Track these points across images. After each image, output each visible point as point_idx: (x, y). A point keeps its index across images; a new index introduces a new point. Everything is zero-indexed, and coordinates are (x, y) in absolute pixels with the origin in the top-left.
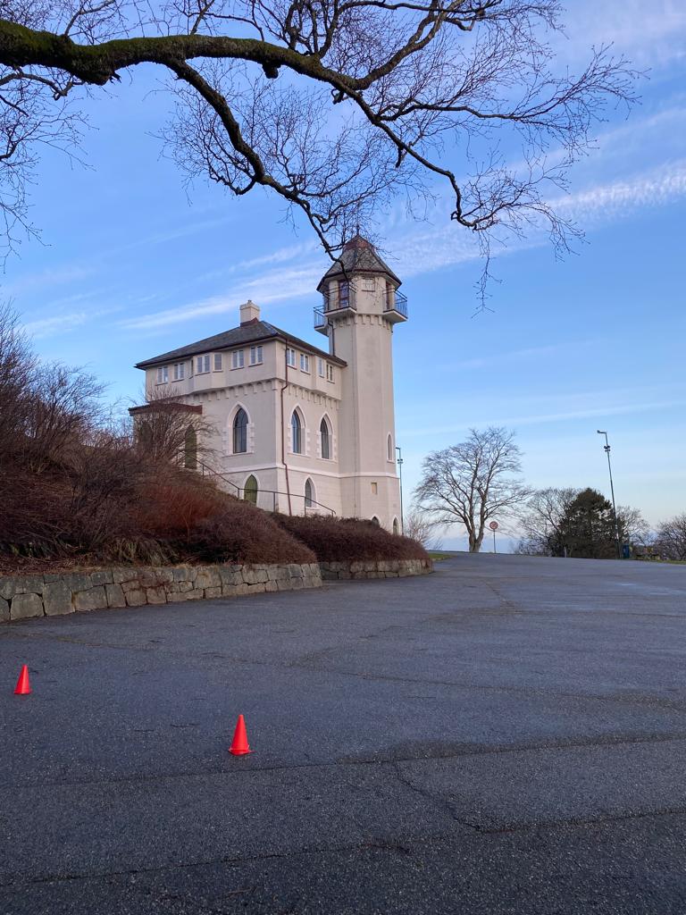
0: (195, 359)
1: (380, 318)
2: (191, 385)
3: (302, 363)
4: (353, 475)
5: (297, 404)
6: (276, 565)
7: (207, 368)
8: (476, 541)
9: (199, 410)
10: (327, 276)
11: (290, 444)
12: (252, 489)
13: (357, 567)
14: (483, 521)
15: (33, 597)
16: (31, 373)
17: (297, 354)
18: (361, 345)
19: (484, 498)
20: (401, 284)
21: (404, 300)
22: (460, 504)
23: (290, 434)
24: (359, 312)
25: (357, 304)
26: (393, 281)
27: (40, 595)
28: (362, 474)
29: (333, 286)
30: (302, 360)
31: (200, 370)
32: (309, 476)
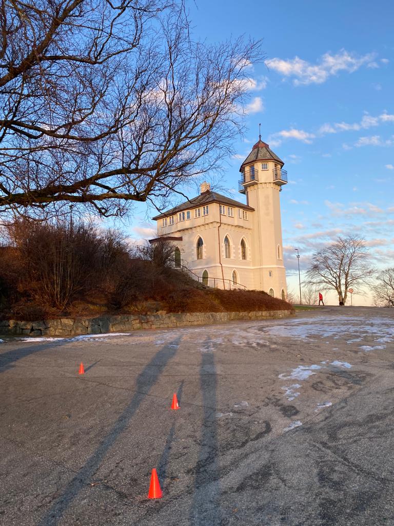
0: (178, 214)
1: (272, 184)
2: (177, 228)
3: (229, 212)
4: (259, 267)
5: (227, 233)
6: (203, 313)
7: (184, 219)
8: (343, 299)
9: (180, 239)
10: (243, 164)
11: (223, 254)
12: (205, 277)
13: (252, 314)
14: (346, 288)
15: (96, 326)
16: (98, 232)
17: (226, 208)
18: (262, 199)
19: (347, 275)
20: (284, 164)
21: (286, 173)
22: (334, 279)
23: (223, 249)
24: (260, 182)
25: (259, 177)
26: (279, 163)
27: (99, 325)
28: (264, 266)
29: (247, 169)
30: (229, 210)
31: (180, 219)
32: (235, 269)
